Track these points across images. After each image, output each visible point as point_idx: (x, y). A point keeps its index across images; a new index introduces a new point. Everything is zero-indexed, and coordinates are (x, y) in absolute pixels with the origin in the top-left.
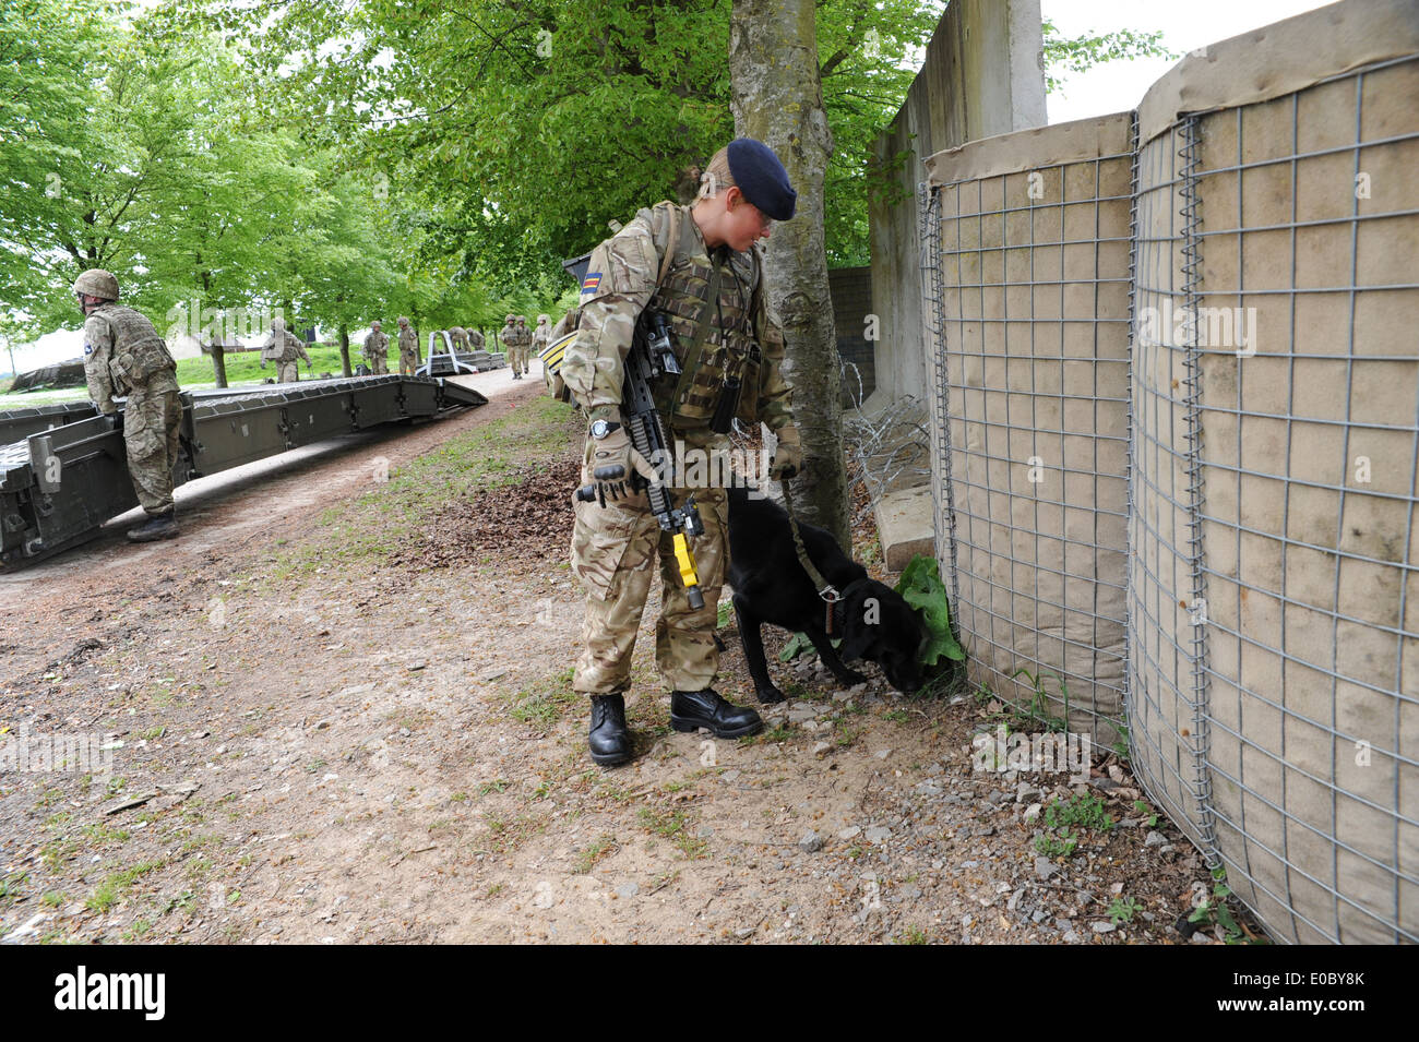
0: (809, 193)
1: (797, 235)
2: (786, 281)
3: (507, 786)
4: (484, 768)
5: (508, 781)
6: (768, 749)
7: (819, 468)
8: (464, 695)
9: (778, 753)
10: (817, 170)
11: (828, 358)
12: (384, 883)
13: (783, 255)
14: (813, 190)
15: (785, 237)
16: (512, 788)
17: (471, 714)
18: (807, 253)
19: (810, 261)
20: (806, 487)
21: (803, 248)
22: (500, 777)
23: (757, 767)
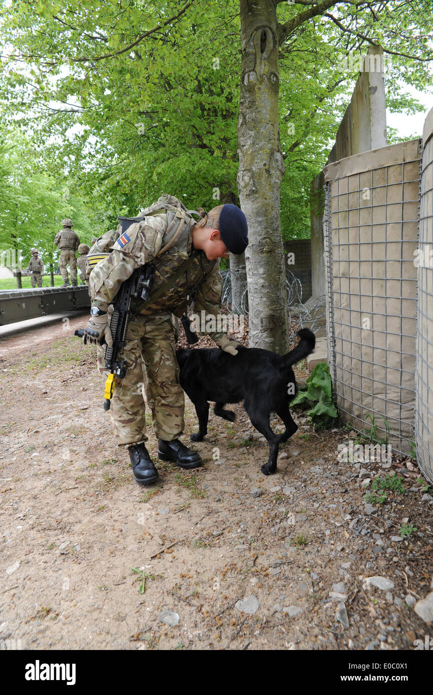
0: (273, 191)
1: (267, 210)
2: (261, 232)
3: (116, 462)
4: (106, 453)
5: (116, 459)
6: (241, 450)
7: (275, 320)
8: (103, 421)
9: (246, 451)
10: (277, 181)
11: (280, 268)
12: (51, 503)
13: (260, 219)
14: (275, 190)
15: (261, 211)
16: (118, 462)
17: (105, 429)
18: (271, 219)
19: (273, 223)
20: (268, 329)
21: (269, 216)
22: (113, 457)
23: (235, 458)
